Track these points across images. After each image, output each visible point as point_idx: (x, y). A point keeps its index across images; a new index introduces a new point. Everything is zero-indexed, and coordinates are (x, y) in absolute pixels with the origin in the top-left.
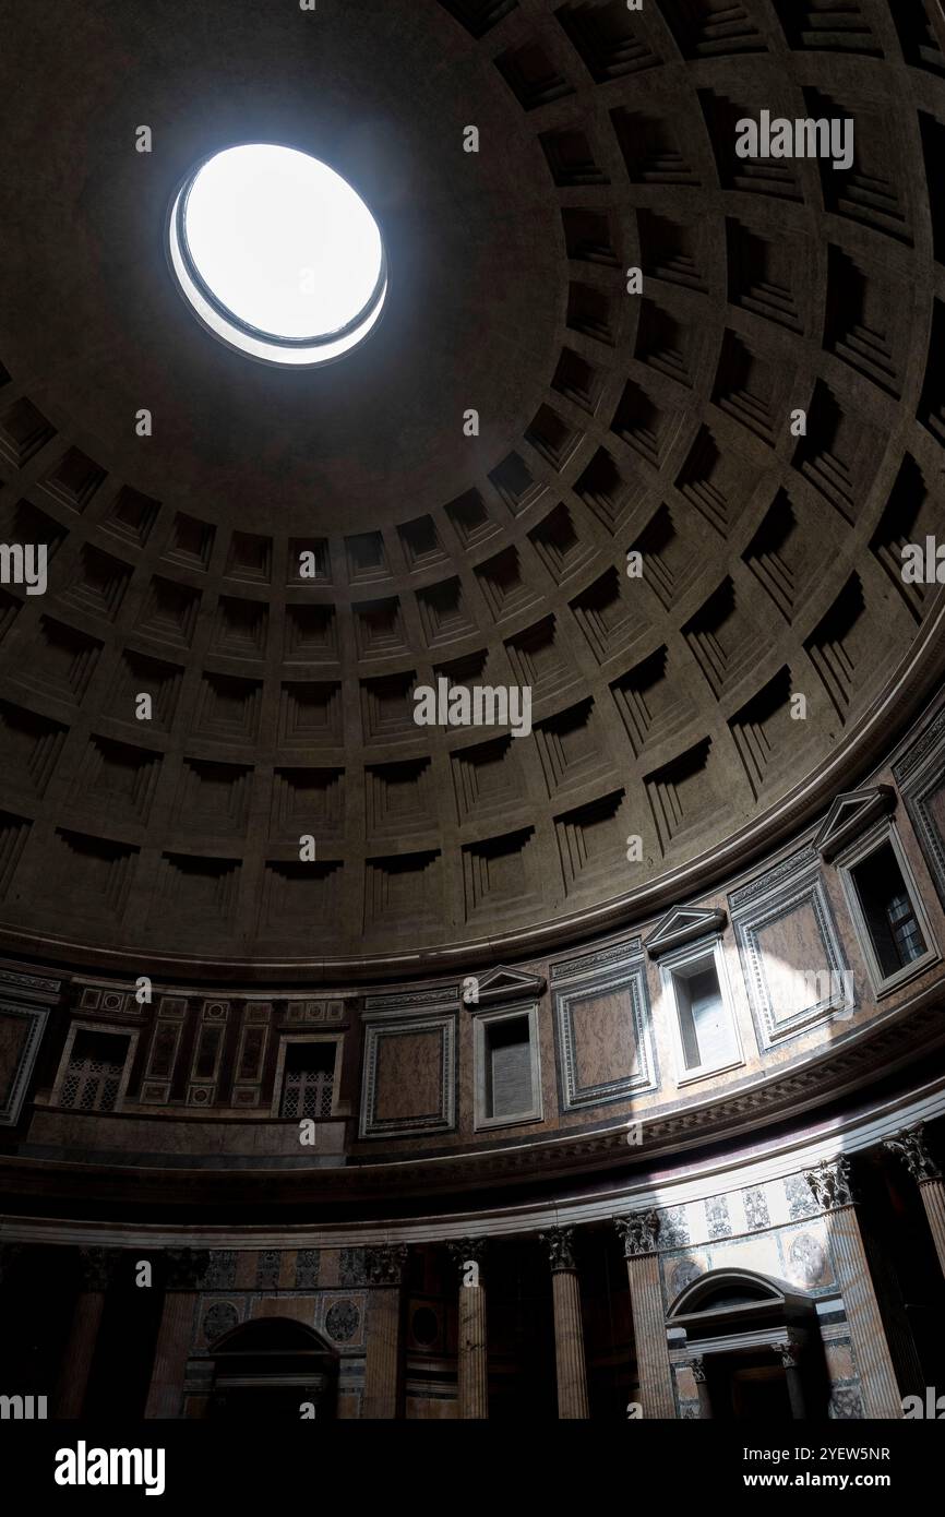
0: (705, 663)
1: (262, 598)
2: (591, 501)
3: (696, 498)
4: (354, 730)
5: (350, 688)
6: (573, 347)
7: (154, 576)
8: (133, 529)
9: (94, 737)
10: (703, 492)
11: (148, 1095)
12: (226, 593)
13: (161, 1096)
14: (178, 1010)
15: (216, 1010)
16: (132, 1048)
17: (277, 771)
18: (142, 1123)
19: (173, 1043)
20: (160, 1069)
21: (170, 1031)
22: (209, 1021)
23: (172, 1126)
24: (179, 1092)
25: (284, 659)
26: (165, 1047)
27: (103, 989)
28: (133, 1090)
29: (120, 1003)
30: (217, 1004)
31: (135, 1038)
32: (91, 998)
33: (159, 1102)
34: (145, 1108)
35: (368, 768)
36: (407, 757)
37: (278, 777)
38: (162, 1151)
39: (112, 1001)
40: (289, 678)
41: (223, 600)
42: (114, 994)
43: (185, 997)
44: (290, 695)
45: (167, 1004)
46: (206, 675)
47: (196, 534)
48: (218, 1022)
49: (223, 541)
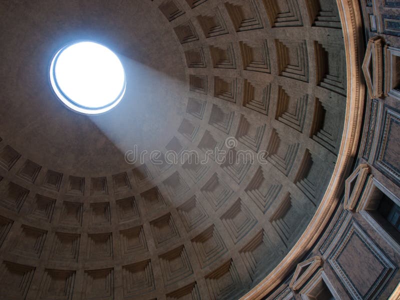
0: (277, 165)
1: (107, 200)
2: (216, 126)
3: (251, 107)
4: (151, 243)
5: (146, 226)
6: (193, 73)
7: (64, 202)
8: (54, 186)
9: (46, 270)
10: (253, 104)
12: (92, 202)
17: (123, 267)
25: (119, 222)
35: (160, 257)
36: (174, 247)
37: (124, 270)
40: (122, 228)
41: (91, 205)
44: (124, 236)
46: (89, 235)
47: (78, 182)
49: (88, 183)
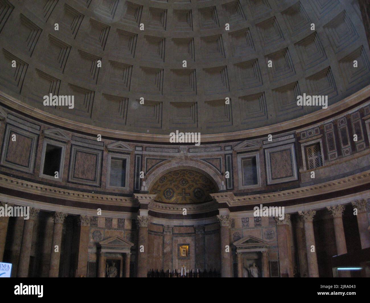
11: (331, 157)
13: (335, 156)
14: (330, 127)
15: (342, 122)
16: (321, 145)
18: (332, 167)
19: (333, 139)
20: (332, 148)
21: (330, 135)
22: (341, 127)
23: (341, 165)
24: (340, 153)
26: (331, 141)
27: (306, 131)
28: (326, 158)
29: (313, 133)
30: (342, 119)
31: (321, 142)
32: (304, 135)
33: (335, 159)
34: (331, 162)
37: (326, 29)
38: (341, 173)
39: (310, 133)
42: (310, 131)
43: (330, 122)
45: (327, 127)
46: (282, 13)
48: (344, 126)
